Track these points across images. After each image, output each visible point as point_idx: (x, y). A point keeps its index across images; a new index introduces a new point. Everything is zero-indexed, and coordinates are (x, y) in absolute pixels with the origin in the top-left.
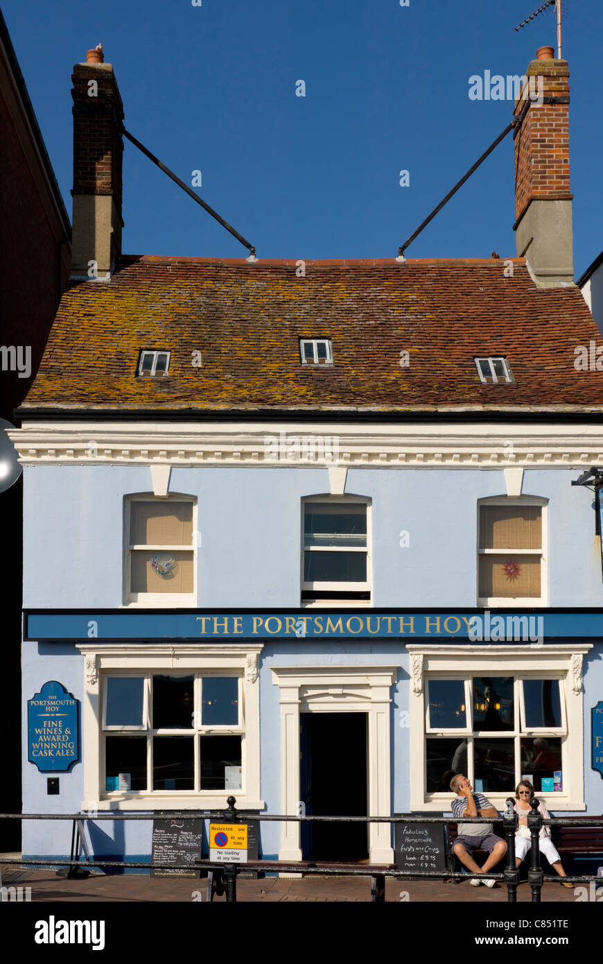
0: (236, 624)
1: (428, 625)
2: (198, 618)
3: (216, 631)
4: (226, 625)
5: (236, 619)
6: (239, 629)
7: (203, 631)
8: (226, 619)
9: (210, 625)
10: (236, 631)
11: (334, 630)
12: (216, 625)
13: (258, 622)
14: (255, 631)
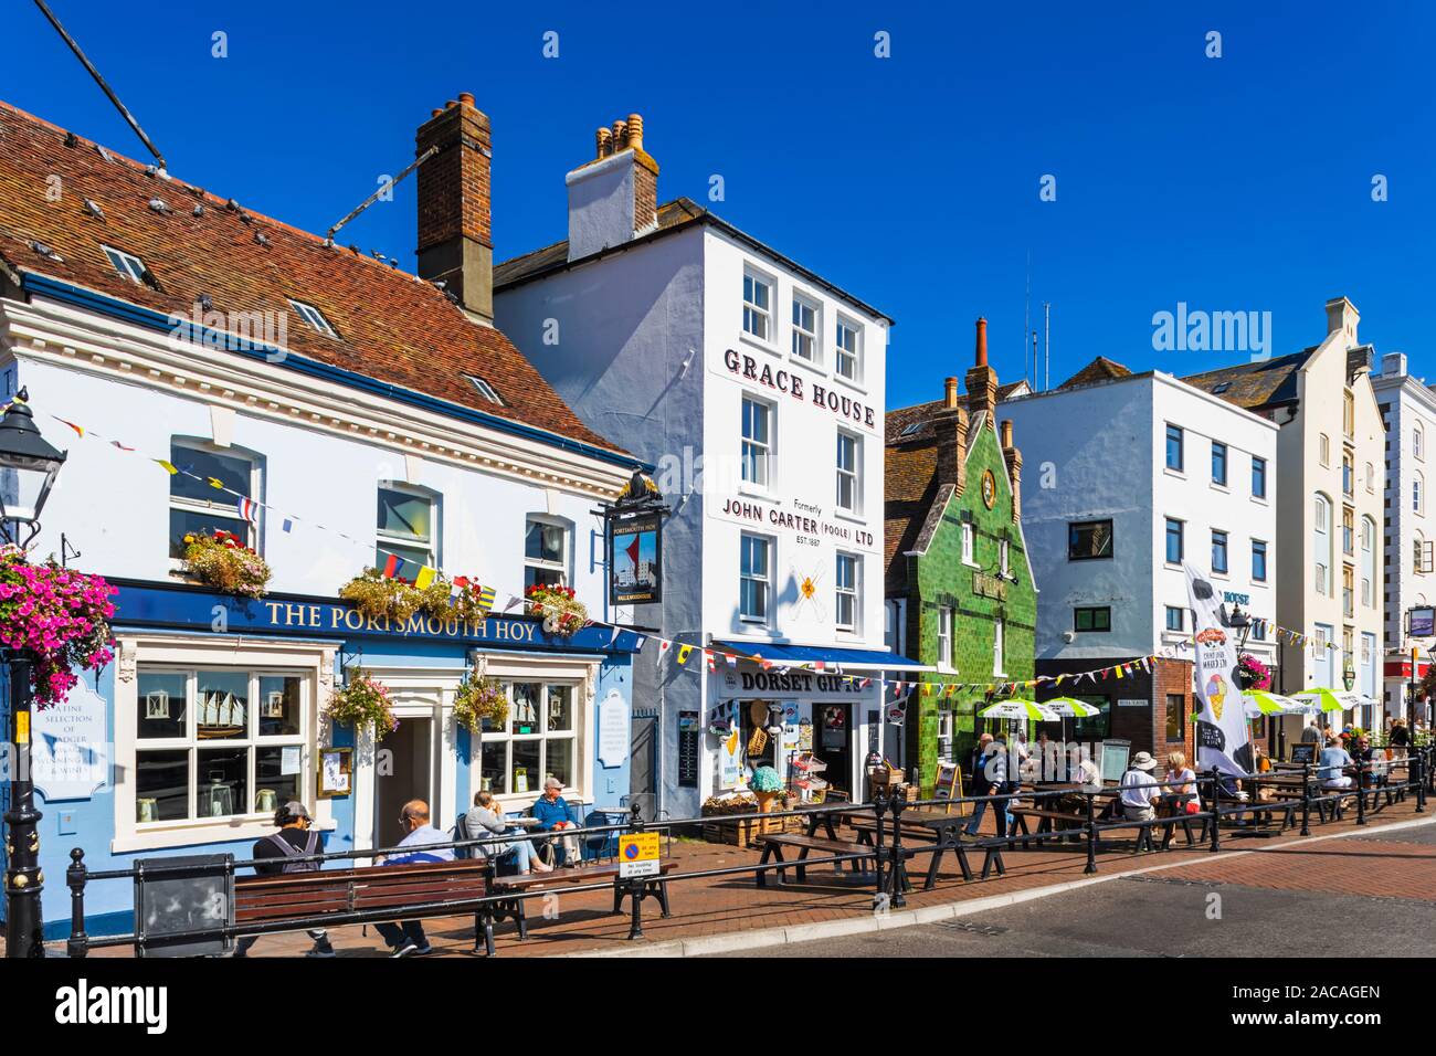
0: (313, 616)
1: (498, 629)
2: (268, 604)
3: (289, 622)
4: (301, 614)
5: (313, 609)
6: (316, 621)
7: (274, 621)
8: (301, 608)
9: (282, 614)
10: (312, 624)
11: (416, 629)
12: (289, 614)
13: (338, 614)
14: (335, 625)
